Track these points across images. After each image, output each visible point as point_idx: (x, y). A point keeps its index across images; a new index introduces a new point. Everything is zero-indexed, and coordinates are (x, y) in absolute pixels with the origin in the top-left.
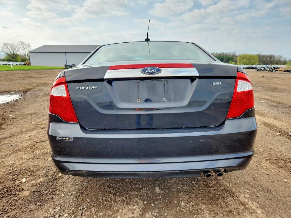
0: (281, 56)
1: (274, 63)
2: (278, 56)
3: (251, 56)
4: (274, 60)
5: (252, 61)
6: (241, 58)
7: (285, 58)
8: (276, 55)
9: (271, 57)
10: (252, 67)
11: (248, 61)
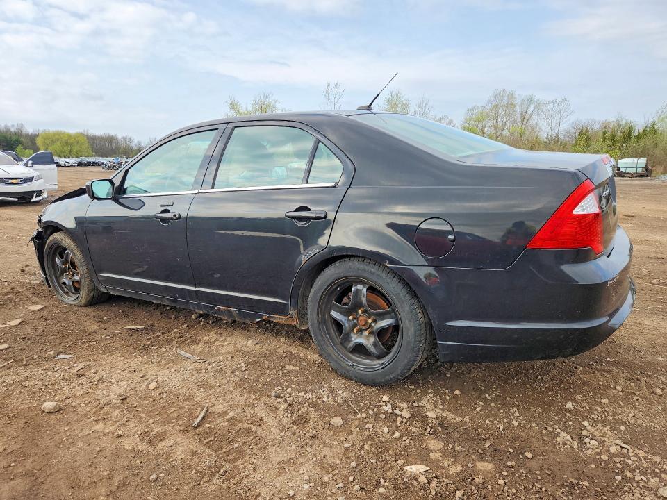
0: (130, 139)
1: (120, 153)
2: (124, 138)
3: (70, 136)
4: (117, 147)
5: (76, 148)
6: (48, 142)
7: (139, 143)
8: (119, 137)
9: (111, 140)
10: (88, 162)
11: (67, 149)
